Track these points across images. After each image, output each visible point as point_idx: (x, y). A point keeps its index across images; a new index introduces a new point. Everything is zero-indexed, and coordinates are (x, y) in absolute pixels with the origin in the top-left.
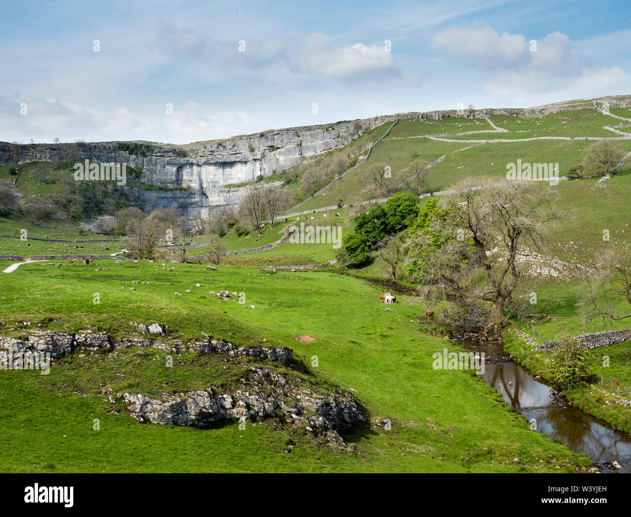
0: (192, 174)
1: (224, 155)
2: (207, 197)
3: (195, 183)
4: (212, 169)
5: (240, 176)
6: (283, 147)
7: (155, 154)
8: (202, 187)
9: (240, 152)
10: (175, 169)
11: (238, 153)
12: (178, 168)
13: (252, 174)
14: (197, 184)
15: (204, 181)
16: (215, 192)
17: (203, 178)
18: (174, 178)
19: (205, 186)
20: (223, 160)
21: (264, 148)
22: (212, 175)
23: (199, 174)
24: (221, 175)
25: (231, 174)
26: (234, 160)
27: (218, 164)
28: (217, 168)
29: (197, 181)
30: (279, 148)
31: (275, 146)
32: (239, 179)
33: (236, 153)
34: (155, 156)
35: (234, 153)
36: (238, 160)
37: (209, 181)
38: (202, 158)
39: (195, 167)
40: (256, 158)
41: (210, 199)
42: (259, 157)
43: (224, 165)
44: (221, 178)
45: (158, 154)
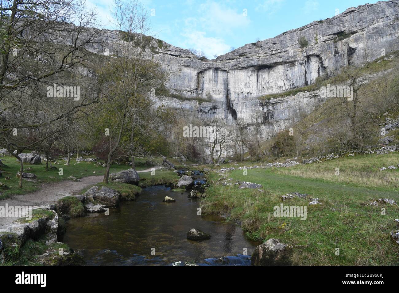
0: (216, 81)
1: (261, 58)
2: (234, 114)
3: (220, 94)
4: (242, 75)
5: (281, 83)
6: (362, 29)
7: (169, 52)
8: (228, 100)
9: (284, 50)
10: (194, 73)
11: (280, 52)
12: (198, 73)
13: (303, 77)
14: (221, 96)
15: (232, 91)
16: (246, 105)
17: (231, 87)
18: (193, 85)
19: (233, 97)
20: (260, 63)
21: (325, 38)
22: (243, 83)
23: (226, 83)
24: (255, 84)
25: (268, 83)
26: (275, 61)
27: (251, 69)
28: (250, 73)
29: (223, 91)
30: (353, 33)
31: (347, 32)
32: (280, 87)
33: (277, 52)
34: (170, 54)
35: (274, 52)
36: (280, 60)
37: (239, 92)
38: (231, 61)
39: (220, 73)
40: (311, 53)
41: (239, 115)
42: (315, 52)
43: (261, 68)
44: (255, 88)
45: (173, 53)
